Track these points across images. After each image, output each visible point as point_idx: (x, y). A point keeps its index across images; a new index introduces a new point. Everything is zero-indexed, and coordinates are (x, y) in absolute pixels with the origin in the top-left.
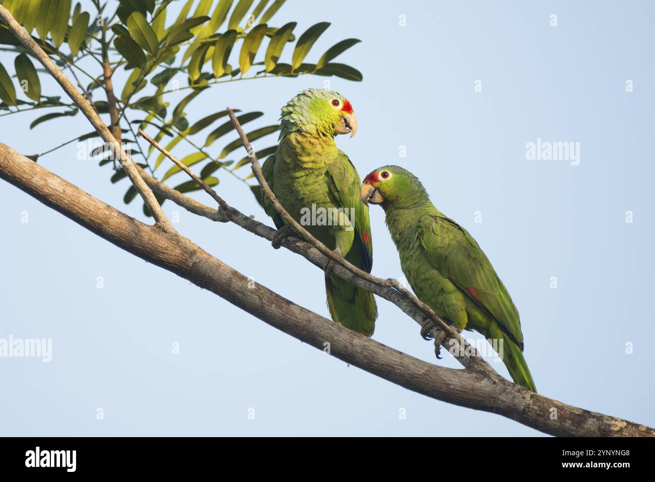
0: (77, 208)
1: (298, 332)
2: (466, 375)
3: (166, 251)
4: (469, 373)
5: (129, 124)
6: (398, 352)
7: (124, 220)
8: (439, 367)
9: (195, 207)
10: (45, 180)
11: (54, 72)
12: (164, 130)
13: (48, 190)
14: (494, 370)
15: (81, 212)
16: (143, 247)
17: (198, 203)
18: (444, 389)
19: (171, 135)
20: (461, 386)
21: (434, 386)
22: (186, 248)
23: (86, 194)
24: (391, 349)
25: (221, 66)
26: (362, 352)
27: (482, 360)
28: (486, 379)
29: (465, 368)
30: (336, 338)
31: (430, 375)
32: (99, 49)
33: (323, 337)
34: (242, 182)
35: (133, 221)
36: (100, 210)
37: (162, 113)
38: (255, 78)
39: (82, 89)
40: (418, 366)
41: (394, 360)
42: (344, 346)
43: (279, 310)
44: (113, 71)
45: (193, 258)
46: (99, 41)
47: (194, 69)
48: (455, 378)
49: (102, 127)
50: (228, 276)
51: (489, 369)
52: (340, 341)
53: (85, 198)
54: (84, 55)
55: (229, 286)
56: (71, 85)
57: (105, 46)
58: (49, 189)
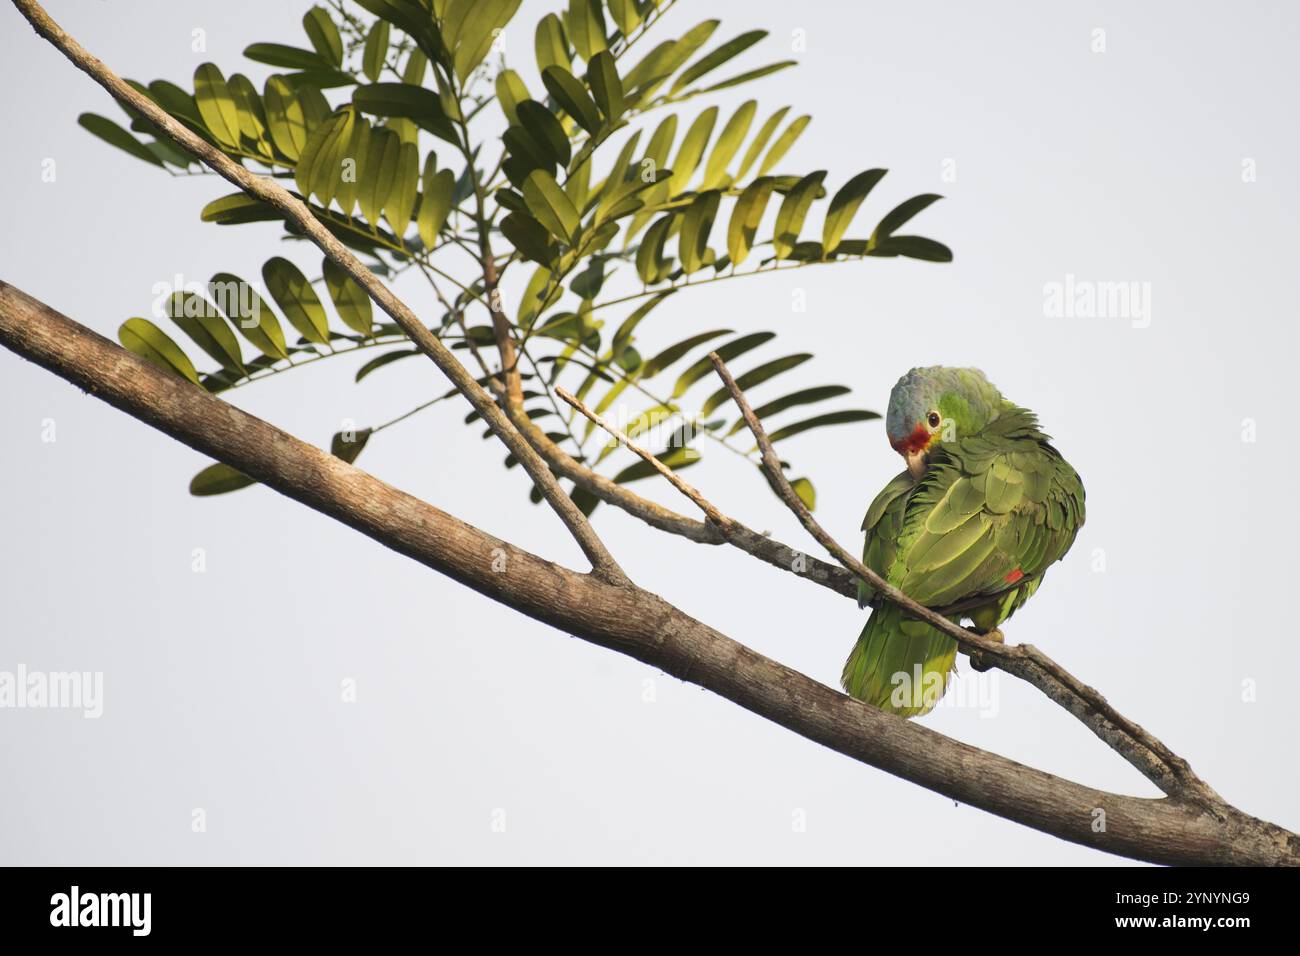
0: (449, 552)
1: (862, 750)
2: (1170, 809)
3: (615, 619)
4: (1174, 805)
5: (534, 365)
6: (1045, 774)
7: (537, 568)
8: (1119, 797)
9: (662, 517)
10: (389, 505)
11: (393, 306)
12: (597, 371)
13: (396, 523)
14: (1218, 797)
15: (458, 558)
16: (574, 614)
17: (667, 510)
18: (1131, 836)
19: (610, 379)
20: (1162, 830)
21: (1113, 833)
22: (650, 611)
23: (464, 526)
24: (1031, 770)
25: (694, 255)
26: (980, 778)
27: (1197, 781)
28: (1206, 814)
29: (1166, 796)
30: (930, 756)
32: (472, 230)
33: (908, 756)
34: (744, 459)
35: (553, 568)
36: (492, 554)
37: (592, 341)
38: (757, 271)
39: (445, 303)
40: (1082, 797)
41: (1037, 790)
42: (946, 770)
43: (825, 713)
44: (501, 270)
45: (665, 628)
46: (473, 217)
47: (648, 263)
48: (1149, 815)
50: (730, 656)
51: (1210, 795)
52: (940, 761)
53: (463, 532)
54: (445, 243)
55: (733, 674)
57: (483, 226)
58: (398, 520)
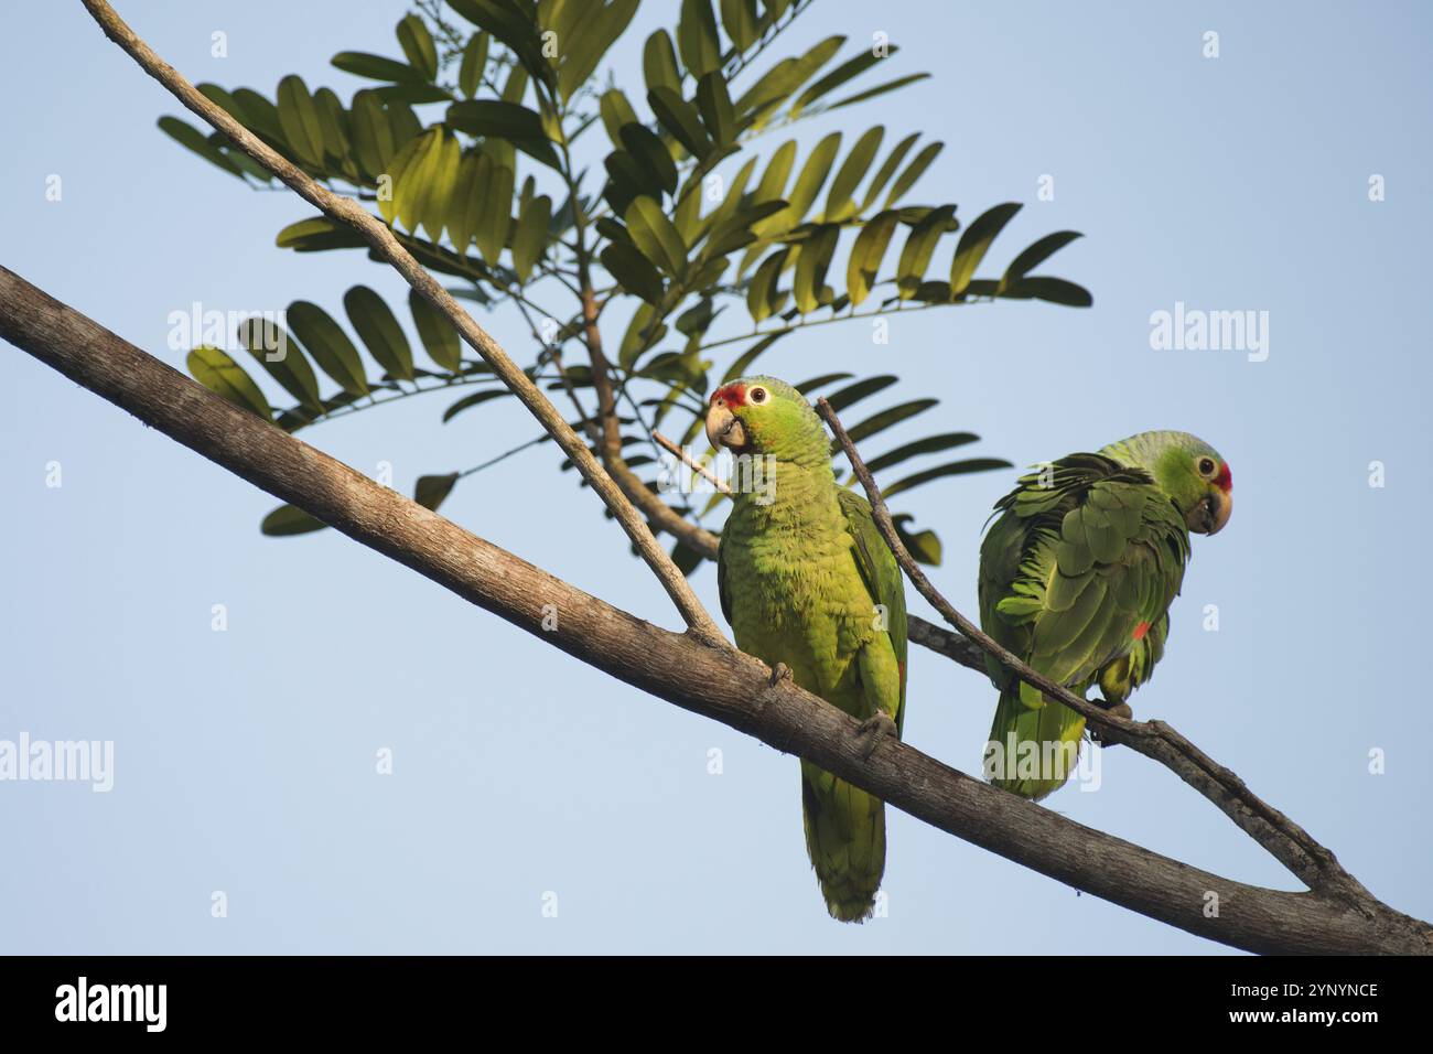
0: (533, 607)
1: (977, 832)
2: (1312, 903)
3: (711, 683)
4: (1317, 900)
5: (636, 408)
6: (1176, 862)
7: (627, 626)
8: (1257, 889)
10: (469, 554)
11: (478, 340)
13: (476, 574)
14: (1367, 892)
16: (666, 677)
18: (1270, 932)
20: (1304, 926)
21: (1250, 928)
22: (749, 675)
23: (549, 579)
24: (1161, 857)
25: (811, 291)
26: (1105, 866)
27: (1343, 874)
28: (1352, 910)
29: (1309, 889)
30: (1051, 840)
31: (1241, 907)
32: (572, 262)
33: (1026, 840)
35: (644, 627)
36: (578, 609)
37: (700, 384)
38: (879, 313)
39: (541, 340)
41: (1168, 881)
42: (1068, 855)
43: (937, 790)
44: (601, 306)
45: (765, 694)
46: (573, 248)
47: (760, 299)
48: (1289, 910)
49: (575, 445)
51: (1357, 890)
52: (1062, 846)
53: (549, 586)
54: (543, 275)
55: (838, 745)
56: (513, 364)
57: (583, 257)
58: (478, 570)
